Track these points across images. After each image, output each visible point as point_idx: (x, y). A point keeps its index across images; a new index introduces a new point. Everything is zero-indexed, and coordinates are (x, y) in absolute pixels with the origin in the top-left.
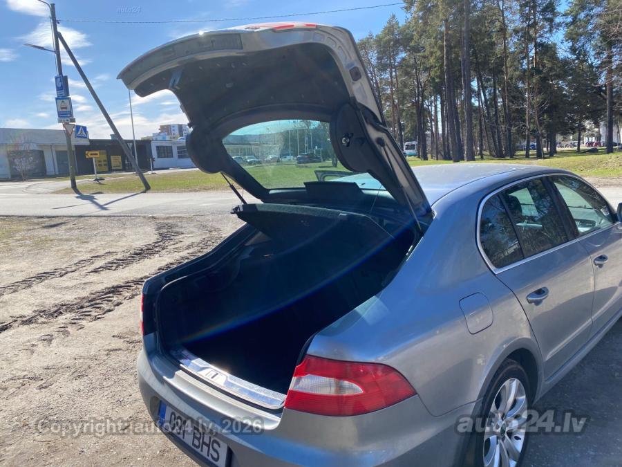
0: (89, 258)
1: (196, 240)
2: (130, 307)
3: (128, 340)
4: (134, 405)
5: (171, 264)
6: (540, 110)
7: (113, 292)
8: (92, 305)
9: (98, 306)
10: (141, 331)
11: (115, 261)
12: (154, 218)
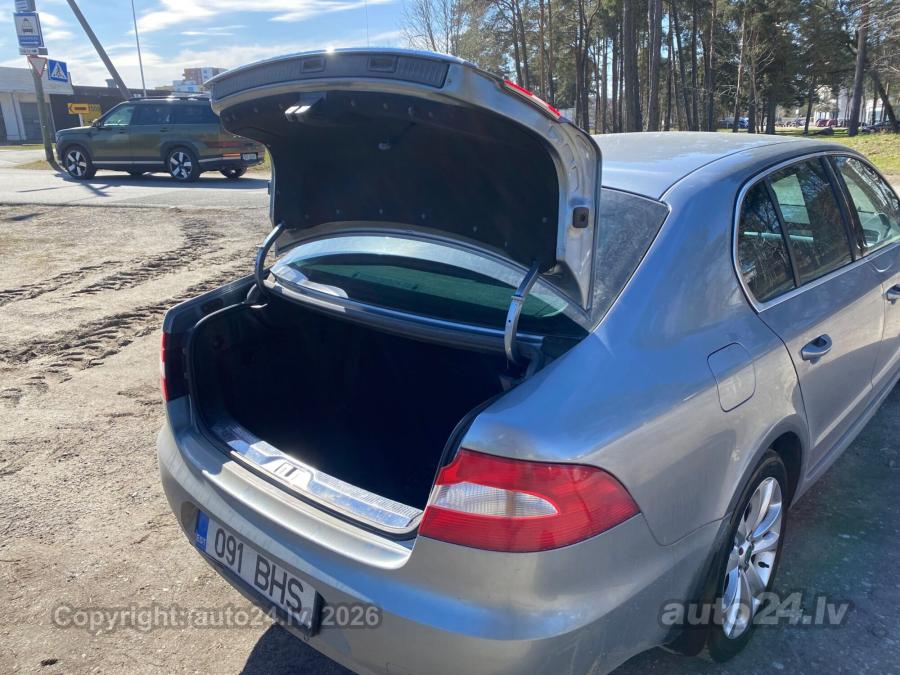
0: (77, 270)
1: (245, 246)
2: (145, 347)
3: (142, 399)
4: (155, 503)
5: (207, 282)
6: (760, 67)
7: (116, 324)
8: (84, 344)
9: (93, 345)
10: (162, 386)
11: (118, 276)
12: (179, 211)
